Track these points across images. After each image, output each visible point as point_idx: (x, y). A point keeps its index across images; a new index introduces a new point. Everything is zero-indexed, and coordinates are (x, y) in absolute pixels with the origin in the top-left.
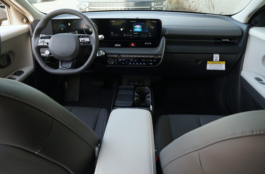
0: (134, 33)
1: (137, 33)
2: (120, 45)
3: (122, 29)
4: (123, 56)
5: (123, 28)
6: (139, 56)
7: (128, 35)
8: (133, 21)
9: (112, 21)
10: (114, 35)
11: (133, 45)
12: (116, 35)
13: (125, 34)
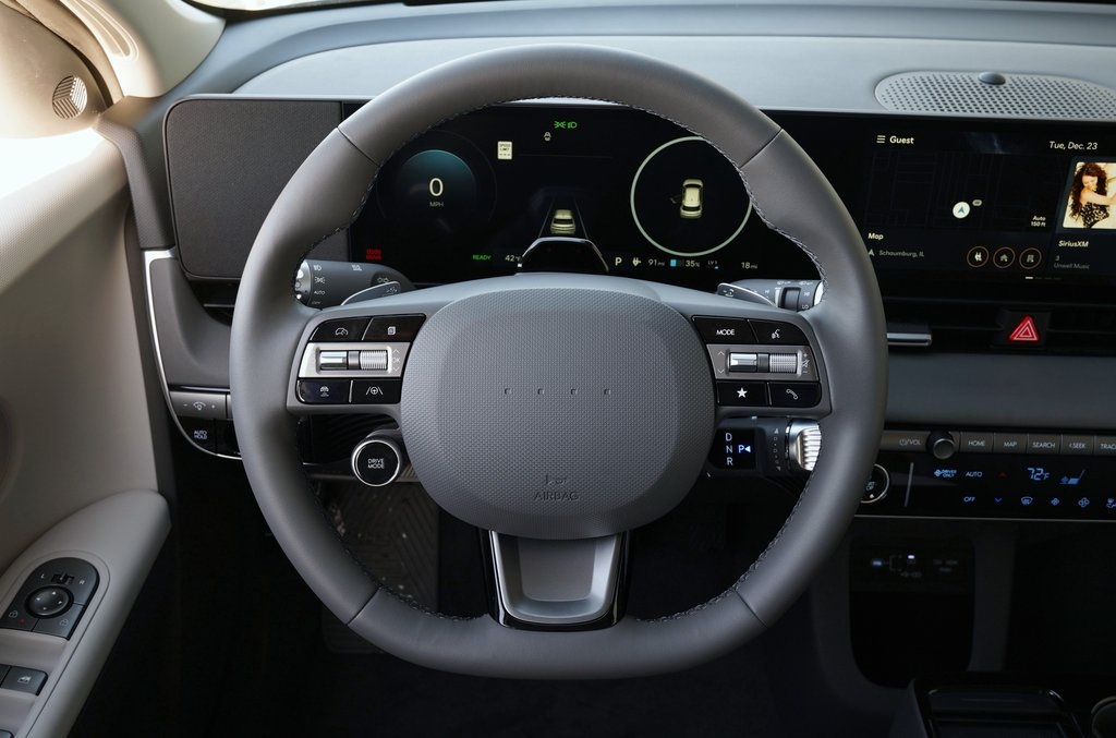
0: (1062, 244)
1: (1085, 244)
2: (925, 337)
3: (961, 210)
4: (978, 443)
5: (977, 203)
6: (1105, 446)
7: (1010, 258)
8: (1076, 146)
9: (894, 140)
10: (892, 254)
11: (1027, 333)
12: (904, 254)
13: (979, 251)
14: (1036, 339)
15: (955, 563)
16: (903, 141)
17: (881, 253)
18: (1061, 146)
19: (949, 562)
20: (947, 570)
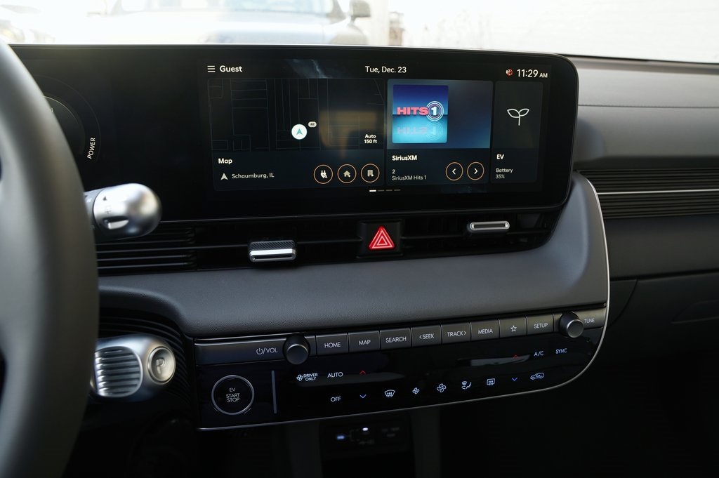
0: (395, 158)
1: (415, 158)
2: (289, 251)
3: (299, 132)
4: (333, 344)
5: (312, 124)
6: (451, 334)
7: (352, 174)
8: (388, 70)
9: (223, 69)
10: (243, 176)
11: (382, 242)
12: (255, 176)
13: (323, 168)
14: (391, 246)
15: (397, 429)
16: (233, 69)
17: (234, 176)
18: (376, 70)
19: (394, 429)
20: (393, 435)
